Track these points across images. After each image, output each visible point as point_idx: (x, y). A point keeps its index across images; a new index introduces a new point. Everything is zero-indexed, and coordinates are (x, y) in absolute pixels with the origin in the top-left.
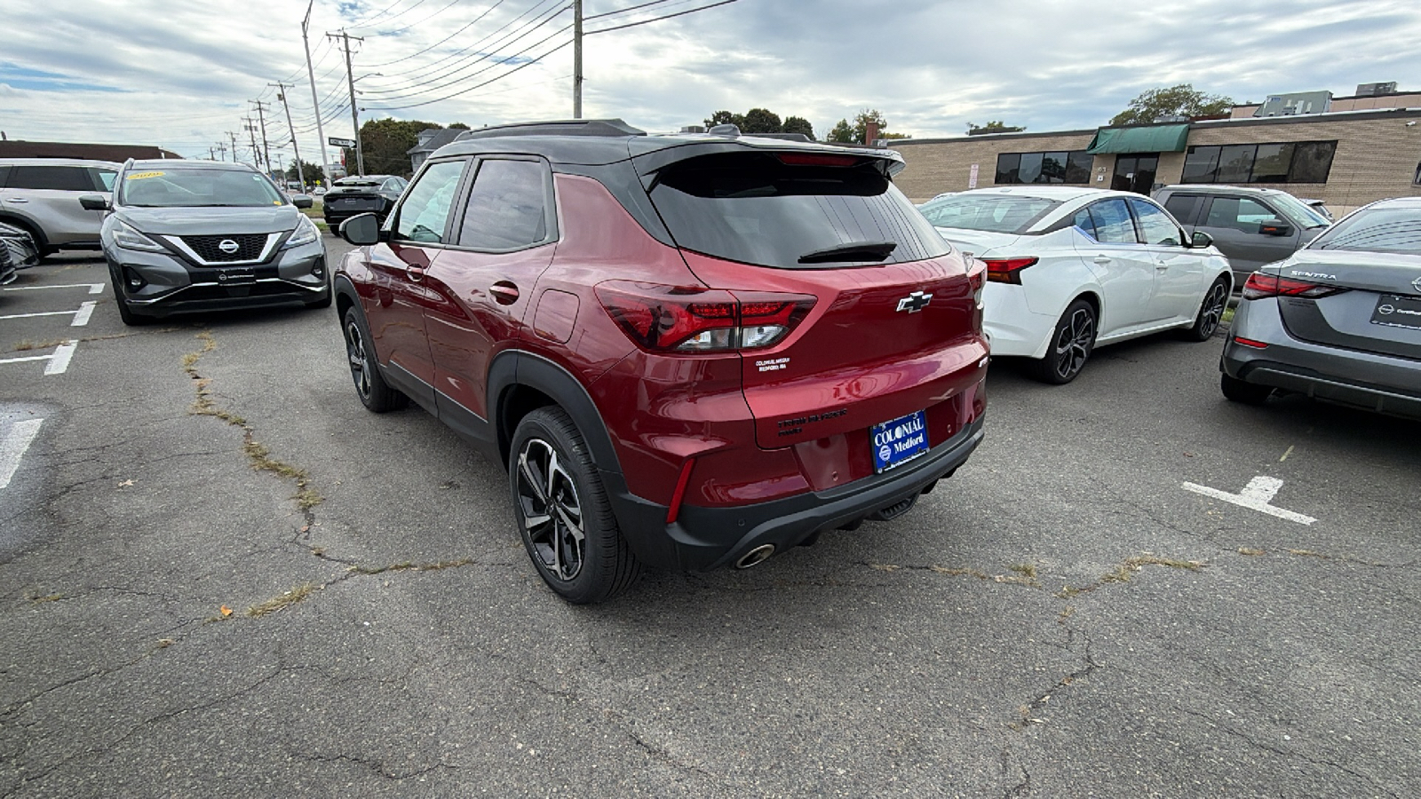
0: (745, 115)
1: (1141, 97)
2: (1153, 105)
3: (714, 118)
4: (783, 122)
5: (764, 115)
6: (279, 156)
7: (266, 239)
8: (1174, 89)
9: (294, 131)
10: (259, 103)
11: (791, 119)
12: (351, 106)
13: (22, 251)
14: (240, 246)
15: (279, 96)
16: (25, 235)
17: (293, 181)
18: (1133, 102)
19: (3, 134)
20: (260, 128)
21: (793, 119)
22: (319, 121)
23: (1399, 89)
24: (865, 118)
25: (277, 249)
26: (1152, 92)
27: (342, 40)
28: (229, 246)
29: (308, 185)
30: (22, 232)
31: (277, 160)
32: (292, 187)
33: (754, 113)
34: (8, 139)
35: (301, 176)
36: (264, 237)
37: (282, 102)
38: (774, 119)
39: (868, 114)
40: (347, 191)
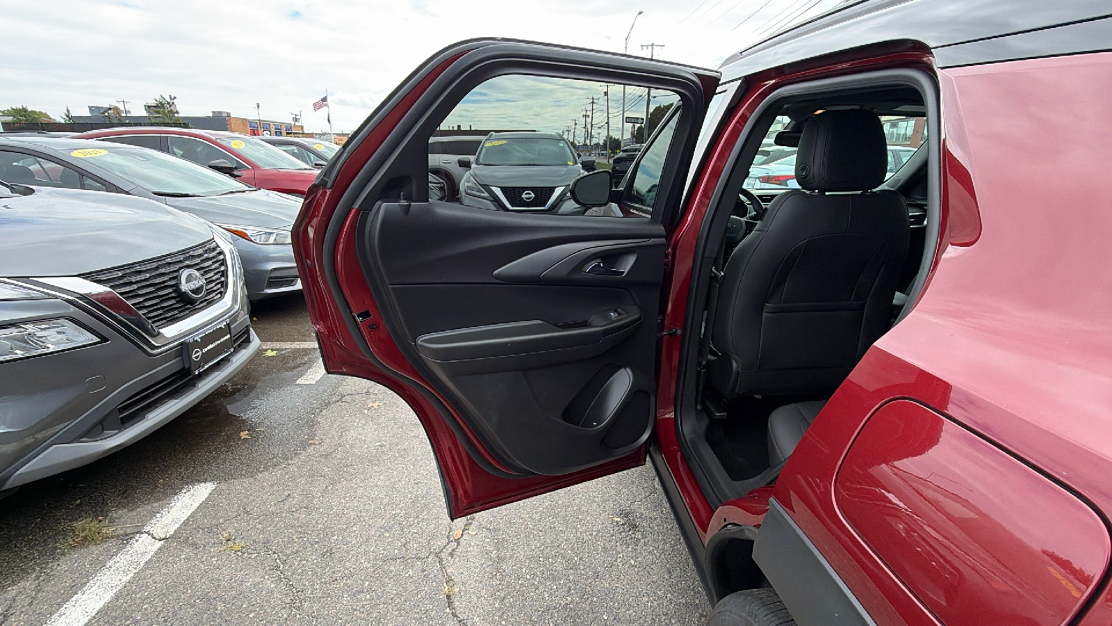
6: (599, 133)
7: (554, 191)
9: (610, 116)
10: (593, 99)
12: (647, 96)
13: (439, 194)
14: (535, 196)
15: (605, 92)
16: (443, 183)
17: (604, 150)
19: (471, 126)
20: (590, 116)
22: (624, 109)
25: (559, 199)
27: (650, 47)
28: (528, 196)
29: (612, 153)
30: (442, 181)
31: (598, 136)
32: (603, 154)
34: (472, 129)
35: (608, 147)
36: (552, 190)
37: (606, 97)
40: (630, 155)
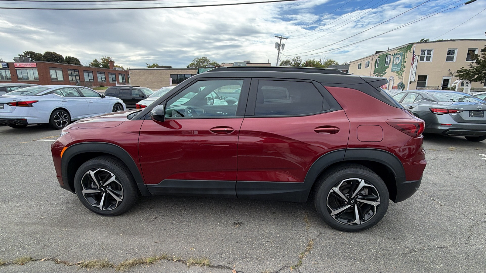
0: (43, 54)
1: (195, 59)
2: (198, 62)
3: (25, 54)
4: (65, 58)
5: (54, 54)
8: (203, 58)
11: (68, 57)
18: (193, 61)
21: (69, 58)
23: (251, 62)
24: (105, 59)
26: (197, 58)
33: (48, 53)
38: (60, 57)
39: (106, 58)
